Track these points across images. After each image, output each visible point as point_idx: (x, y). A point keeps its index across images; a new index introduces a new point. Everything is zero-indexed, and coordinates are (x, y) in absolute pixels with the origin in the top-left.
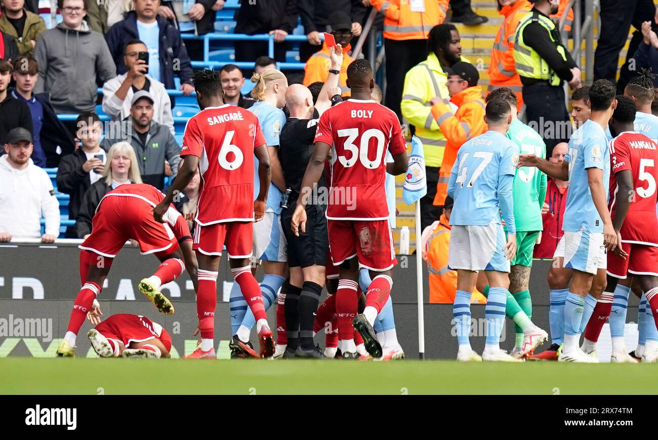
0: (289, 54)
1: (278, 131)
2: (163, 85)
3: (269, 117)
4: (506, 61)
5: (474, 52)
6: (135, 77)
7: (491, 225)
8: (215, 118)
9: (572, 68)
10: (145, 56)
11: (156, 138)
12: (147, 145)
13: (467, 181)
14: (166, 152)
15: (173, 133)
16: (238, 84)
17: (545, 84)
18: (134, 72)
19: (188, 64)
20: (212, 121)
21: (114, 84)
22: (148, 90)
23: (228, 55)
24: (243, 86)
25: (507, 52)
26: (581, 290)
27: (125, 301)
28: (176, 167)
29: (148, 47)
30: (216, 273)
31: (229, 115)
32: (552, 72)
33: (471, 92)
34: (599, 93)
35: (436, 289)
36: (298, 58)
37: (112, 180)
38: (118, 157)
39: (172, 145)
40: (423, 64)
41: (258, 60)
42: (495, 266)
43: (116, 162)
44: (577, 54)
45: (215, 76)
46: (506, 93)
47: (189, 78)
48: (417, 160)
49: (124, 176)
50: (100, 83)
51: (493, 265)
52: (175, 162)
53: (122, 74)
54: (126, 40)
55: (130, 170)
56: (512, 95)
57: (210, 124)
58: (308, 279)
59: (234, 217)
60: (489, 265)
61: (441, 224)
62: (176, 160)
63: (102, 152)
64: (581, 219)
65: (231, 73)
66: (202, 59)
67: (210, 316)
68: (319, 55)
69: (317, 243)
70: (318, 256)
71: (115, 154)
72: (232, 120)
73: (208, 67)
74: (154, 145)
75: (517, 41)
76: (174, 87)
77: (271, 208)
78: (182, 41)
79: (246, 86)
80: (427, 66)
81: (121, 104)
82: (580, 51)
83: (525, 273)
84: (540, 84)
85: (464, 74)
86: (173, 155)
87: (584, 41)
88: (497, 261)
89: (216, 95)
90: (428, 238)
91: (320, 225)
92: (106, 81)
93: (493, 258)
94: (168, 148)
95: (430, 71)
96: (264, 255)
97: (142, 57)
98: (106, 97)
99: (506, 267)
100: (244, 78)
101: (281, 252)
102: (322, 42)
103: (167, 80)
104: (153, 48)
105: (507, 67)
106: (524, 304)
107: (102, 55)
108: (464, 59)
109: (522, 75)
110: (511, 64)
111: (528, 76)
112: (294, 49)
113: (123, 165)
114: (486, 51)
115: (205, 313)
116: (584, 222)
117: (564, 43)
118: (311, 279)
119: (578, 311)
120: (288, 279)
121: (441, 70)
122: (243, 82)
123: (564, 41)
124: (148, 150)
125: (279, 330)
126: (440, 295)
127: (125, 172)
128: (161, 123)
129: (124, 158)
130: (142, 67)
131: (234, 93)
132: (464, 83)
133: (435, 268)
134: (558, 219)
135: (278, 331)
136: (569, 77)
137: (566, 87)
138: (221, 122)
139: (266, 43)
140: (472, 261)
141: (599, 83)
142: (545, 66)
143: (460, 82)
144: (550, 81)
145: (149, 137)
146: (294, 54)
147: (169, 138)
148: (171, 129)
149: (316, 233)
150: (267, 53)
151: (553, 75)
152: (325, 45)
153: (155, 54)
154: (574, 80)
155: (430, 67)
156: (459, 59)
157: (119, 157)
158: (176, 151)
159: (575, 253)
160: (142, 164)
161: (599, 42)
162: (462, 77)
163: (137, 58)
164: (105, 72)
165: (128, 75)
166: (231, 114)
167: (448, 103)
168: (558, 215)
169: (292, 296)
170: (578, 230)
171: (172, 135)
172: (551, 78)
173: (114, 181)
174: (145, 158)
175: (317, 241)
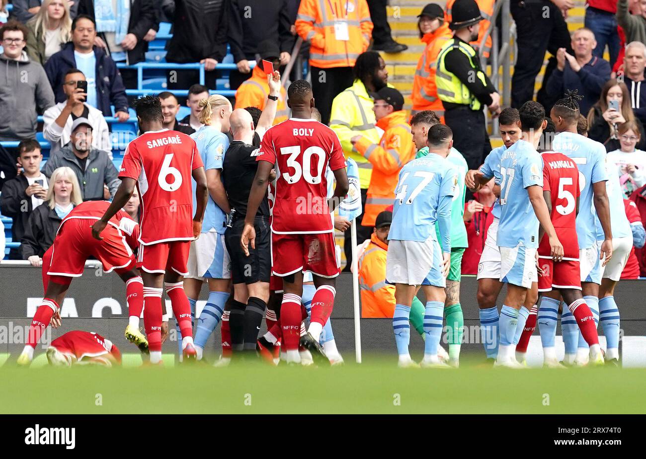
0: (219, 82)
1: (221, 155)
2: (101, 112)
3: (213, 141)
4: (428, 87)
5: (395, 79)
6: (74, 105)
7: (427, 242)
8: (154, 141)
9: (492, 93)
10: (83, 85)
11: (95, 163)
12: (87, 170)
13: (406, 198)
14: (105, 176)
15: (111, 158)
16: (173, 110)
17: (466, 108)
18: (73, 100)
19: (122, 93)
20: (152, 145)
21: (54, 112)
22: (87, 117)
23: (160, 84)
24: (178, 113)
25: (429, 78)
26: (516, 303)
27: (69, 318)
28: (115, 191)
29: (86, 76)
30: (161, 290)
31: (167, 139)
32: (473, 96)
33: (396, 116)
34: (531, 114)
35: (368, 304)
36: (227, 85)
37: (55, 204)
38: (60, 182)
39: (110, 169)
40: (350, 90)
41: (191, 87)
42: (431, 281)
43: (58, 186)
44: (494, 80)
45: (155, 102)
46: (430, 116)
47: (124, 106)
48: (352, 180)
49: (66, 200)
50: (40, 112)
51: (430, 280)
52: (113, 186)
53: (62, 102)
54: (64, 70)
55: (72, 194)
56: (436, 118)
57: (149, 147)
58: (253, 294)
59: (176, 237)
60: (426, 280)
61: (372, 242)
62: (115, 184)
63: (43, 177)
64: (517, 236)
65: (166, 100)
66: (136, 87)
67: (157, 330)
68: (249, 82)
69: (260, 261)
70: (262, 273)
71: (57, 179)
72: (171, 144)
73: (142, 95)
74: (93, 170)
75: (439, 67)
76: (111, 115)
77: (214, 228)
78: (118, 71)
79: (181, 113)
80: (353, 92)
81: (61, 131)
82: (498, 76)
83: (454, 287)
84: (461, 108)
85: (389, 99)
86: (112, 180)
87: (501, 67)
88: (434, 276)
89: (155, 120)
90: (360, 255)
91: (264, 244)
92: (45, 108)
93: (429, 274)
94: (107, 173)
95: (357, 97)
96: (208, 273)
97: (81, 86)
98: (47, 125)
99: (442, 282)
100: (179, 105)
101: (225, 269)
102: (252, 70)
103: (104, 107)
104: (91, 77)
105: (428, 92)
106: (456, 317)
107: (42, 84)
108: (389, 85)
109: (444, 100)
110: (433, 90)
111: (450, 101)
112: (224, 77)
113: (65, 189)
114: (406, 77)
115: (152, 327)
116: (521, 238)
117: (483, 69)
118: (256, 295)
119: (512, 323)
120: (232, 295)
121: (366, 95)
122: (178, 109)
123: (483, 66)
124: (88, 174)
125: (225, 345)
126: (372, 310)
127: (67, 196)
128: (100, 149)
129: (67, 182)
130: (81, 95)
131: (169, 119)
132: (389, 107)
133: (367, 285)
134: (483, 237)
135: (223, 346)
136: (489, 101)
137: (485, 110)
138: (160, 145)
139: (197, 71)
140: (409, 276)
141: (529, 104)
142: (466, 92)
143: (385, 106)
144: (471, 106)
145: (88, 162)
146: (225, 82)
147: (107, 163)
148: (109, 154)
149: (260, 251)
150: (198, 81)
151: (473, 100)
152: (254, 73)
153: (92, 83)
154: (493, 104)
155: (356, 94)
156: (386, 85)
157: (62, 181)
158: (115, 175)
159: (511, 268)
160: (82, 189)
161: (516, 68)
162: (387, 101)
163: (76, 86)
164: (44, 101)
165: (67, 103)
166: (169, 138)
167: (374, 128)
168: (483, 233)
169: (236, 311)
170: (514, 245)
171: (110, 160)
172: (472, 103)
173: (56, 204)
174: (85, 183)
175: (261, 259)
